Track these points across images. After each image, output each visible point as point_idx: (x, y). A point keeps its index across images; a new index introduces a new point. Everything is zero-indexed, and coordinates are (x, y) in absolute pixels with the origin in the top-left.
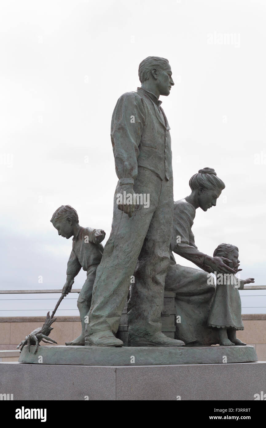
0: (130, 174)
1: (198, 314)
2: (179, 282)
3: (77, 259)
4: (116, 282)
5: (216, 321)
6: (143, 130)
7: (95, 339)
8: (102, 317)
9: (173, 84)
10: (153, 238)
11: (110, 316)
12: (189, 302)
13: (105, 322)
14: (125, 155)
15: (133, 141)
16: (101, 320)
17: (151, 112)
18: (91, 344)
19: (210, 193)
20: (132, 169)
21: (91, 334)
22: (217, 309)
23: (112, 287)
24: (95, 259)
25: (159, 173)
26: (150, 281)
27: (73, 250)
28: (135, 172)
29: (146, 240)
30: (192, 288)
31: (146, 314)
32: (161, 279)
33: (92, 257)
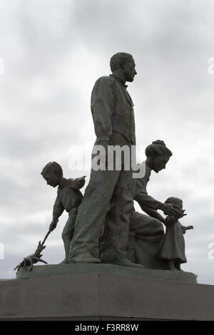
0: (106, 134)
1: (152, 250)
2: (138, 224)
3: (61, 203)
4: (95, 216)
5: (166, 254)
6: (115, 104)
7: (78, 259)
8: (83, 242)
9: (136, 74)
10: (122, 186)
11: (89, 242)
12: (145, 240)
13: (86, 246)
14: (103, 120)
15: (108, 110)
16: (83, 245)
17: (121, 91)
18: (75, 262)
19: (161, 158)
20: (108, 130)
21: (74, 256)
22: (167, 246)
23: (91, 221)
24: (76, 202)
25: (127, 136)
26: (119, 218)
27: (58, 197)
28: (110, 133)
29: (116, 187)
30: (148, 230)
31: (115, 244)
32: (127, 217)
33: (74, 200)
